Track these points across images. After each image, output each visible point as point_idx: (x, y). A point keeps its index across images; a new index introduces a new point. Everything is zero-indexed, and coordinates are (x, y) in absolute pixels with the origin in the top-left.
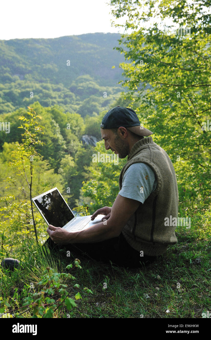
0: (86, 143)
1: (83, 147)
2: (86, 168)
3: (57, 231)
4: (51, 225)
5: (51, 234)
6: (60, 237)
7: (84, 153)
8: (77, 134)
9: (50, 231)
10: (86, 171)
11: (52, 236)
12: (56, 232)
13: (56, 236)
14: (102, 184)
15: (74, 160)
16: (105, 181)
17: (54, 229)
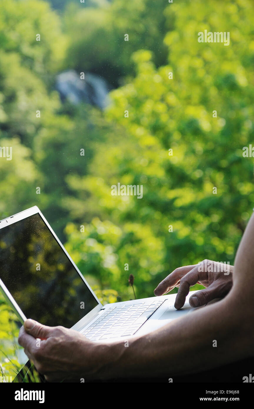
0: (73, 98)
1: (60, 113)
2: (74, 182)
3: (55, 340)
4: (31, 321)
5: (33, 351)
6: (65, 360)
7: (64, 132)
8: (38, 67)
9: (30, 339)
10: (73, 193)
11: (38, 356)
12: (49, 343)
13: (52, 357)
14: (131, 234)
15: (32, 158)
16: (144, 220)
17: (42, 335)
